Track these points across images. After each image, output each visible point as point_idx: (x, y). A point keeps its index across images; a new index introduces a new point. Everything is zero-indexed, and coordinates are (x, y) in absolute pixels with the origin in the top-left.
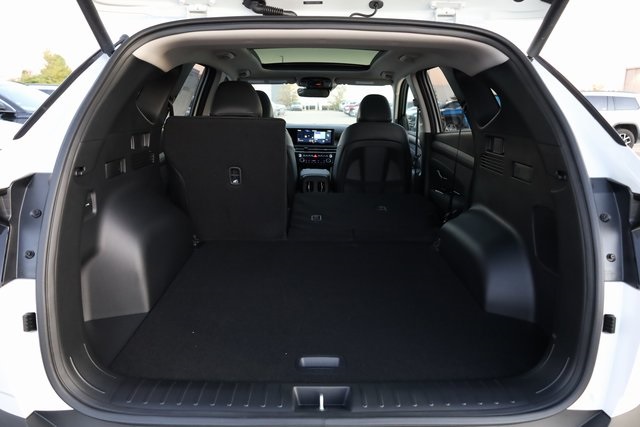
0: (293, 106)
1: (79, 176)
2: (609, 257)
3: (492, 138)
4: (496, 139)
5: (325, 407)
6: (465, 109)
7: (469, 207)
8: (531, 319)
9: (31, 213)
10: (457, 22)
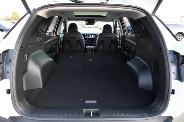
0: (84, 27)
1: (21, 49)
2: (173, 73)
3: (141, 38)
4: (142, 38)
5: (92, 115)
6: (133, 29)
7: (134, 57)
8: (151, 90)
9: (8, 61)
10: (131, 5)
